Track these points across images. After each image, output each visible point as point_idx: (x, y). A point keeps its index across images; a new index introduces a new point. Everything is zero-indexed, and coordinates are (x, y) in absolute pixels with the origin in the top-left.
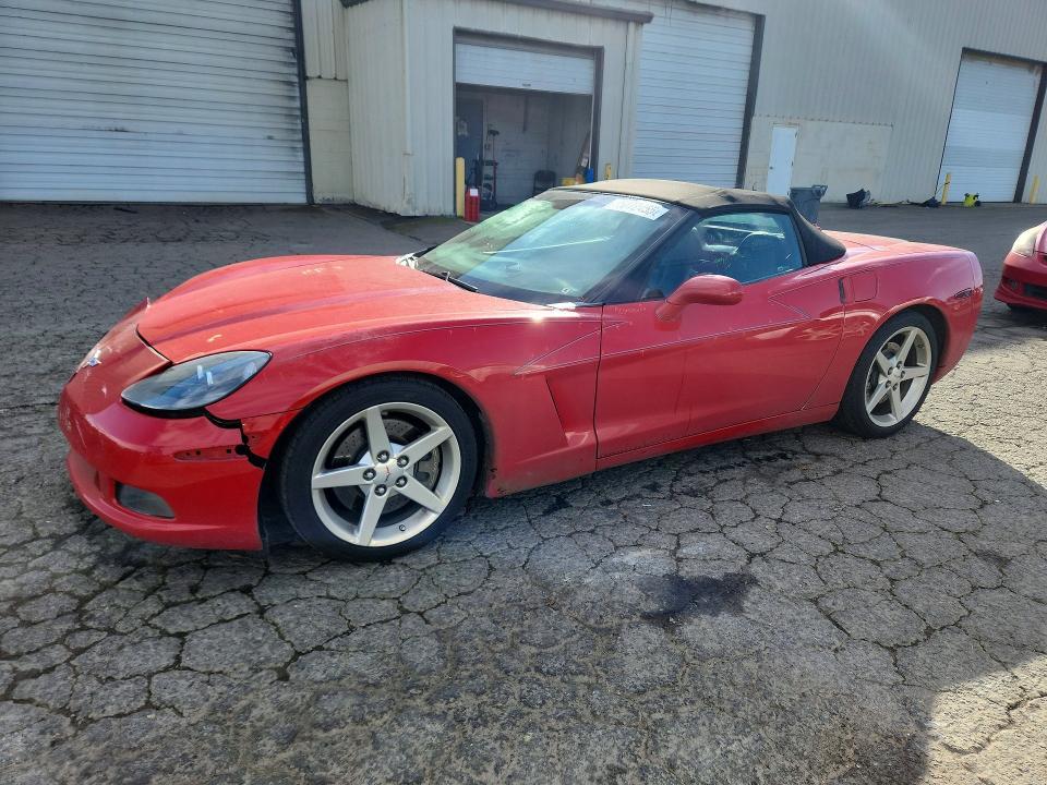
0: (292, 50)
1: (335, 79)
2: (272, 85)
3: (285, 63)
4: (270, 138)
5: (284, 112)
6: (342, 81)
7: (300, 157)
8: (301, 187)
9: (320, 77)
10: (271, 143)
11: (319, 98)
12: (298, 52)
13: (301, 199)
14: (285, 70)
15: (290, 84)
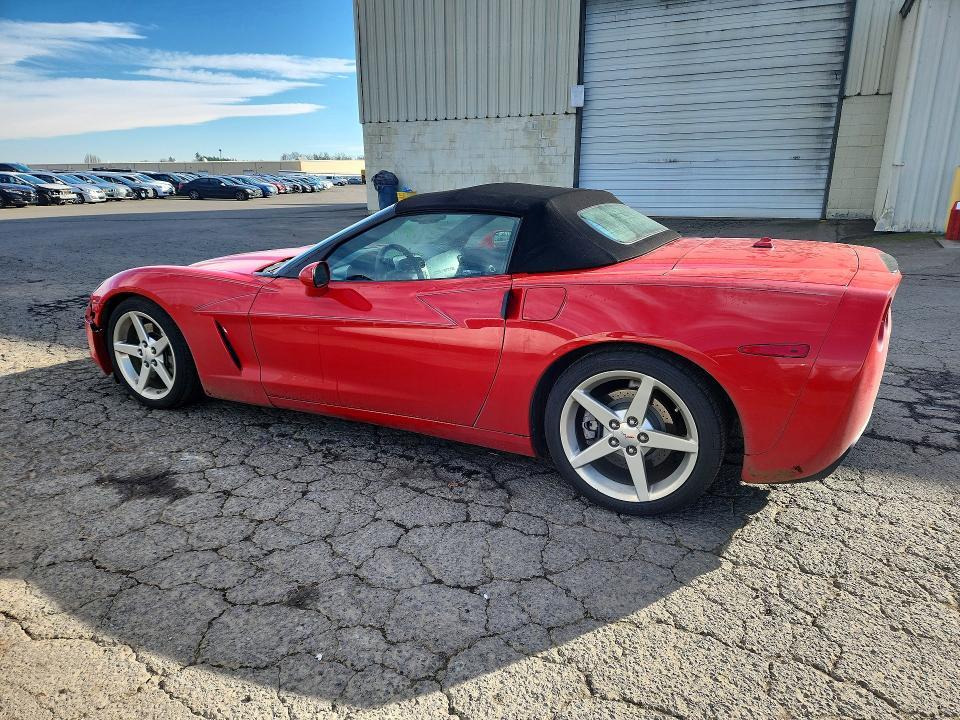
0: (836, 72)
1: (877, 94)
2: (810, 109)
3: (827, 87)
4: (796, 158)
5: (816, 132)
6: (884, 95)
7: (824, 173)
8: (818, 202)
9: (859, 94)
10: (797, 162)
11: (854, 115)
12: (842, 74)
13: (816, 215)
14: (825, 92)
15: (830, 105)
